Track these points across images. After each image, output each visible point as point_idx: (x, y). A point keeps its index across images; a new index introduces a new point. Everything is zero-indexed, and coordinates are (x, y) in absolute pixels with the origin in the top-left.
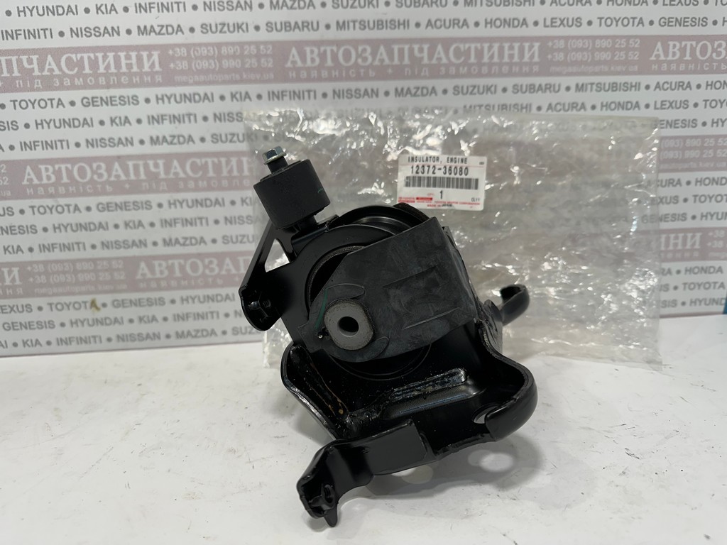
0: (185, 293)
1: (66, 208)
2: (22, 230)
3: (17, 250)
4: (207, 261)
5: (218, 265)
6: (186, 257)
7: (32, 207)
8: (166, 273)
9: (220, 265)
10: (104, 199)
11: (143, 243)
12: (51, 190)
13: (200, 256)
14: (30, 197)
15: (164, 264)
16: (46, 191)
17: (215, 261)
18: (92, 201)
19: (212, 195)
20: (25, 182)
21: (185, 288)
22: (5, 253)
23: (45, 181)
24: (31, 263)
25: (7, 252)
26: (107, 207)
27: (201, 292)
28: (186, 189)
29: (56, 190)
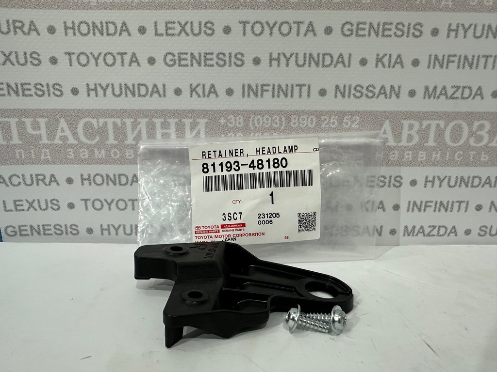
0: (432, 172)
1: (295, 27)
2: (222, 60)
3: (210, 92)
4: (476, 124)
5: (489, 132)
6: (449, 117)
7: (244, 23)
8: (416, 139)
11: (395, 92)
13: (470, 117)
15: (417, 125)
17: (488, 126)
21: (435, 164)
22: (191, 96)
24: (226, 113)
25: (194, 93)
27: (454, 172)
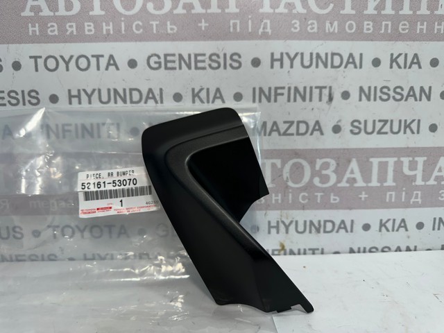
9: (340, 171)
10: (162, 47)
12: (71, 28)
14: (34, 40)
16: (62, 29)
18: (140, 50)
19: (345, 48)
20: (27, 13)
23: (62, 11)
26: (165, 63)
28: (304, 35)
29: (80, 28)
